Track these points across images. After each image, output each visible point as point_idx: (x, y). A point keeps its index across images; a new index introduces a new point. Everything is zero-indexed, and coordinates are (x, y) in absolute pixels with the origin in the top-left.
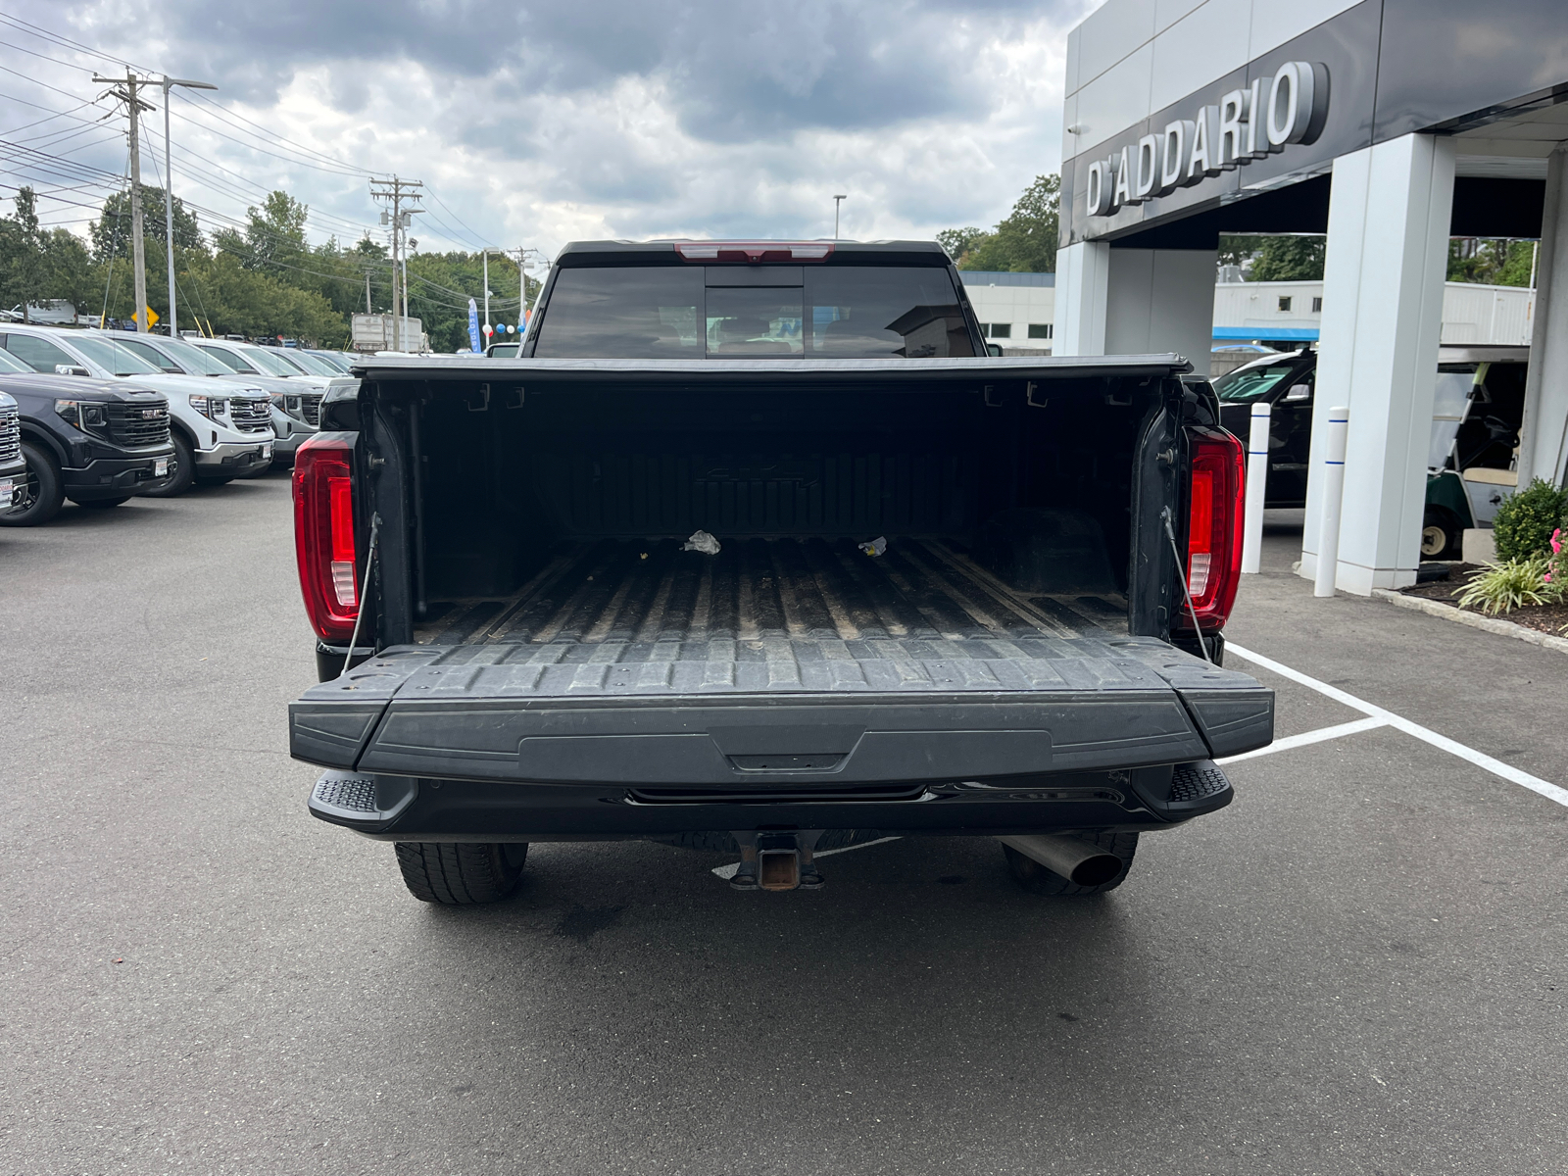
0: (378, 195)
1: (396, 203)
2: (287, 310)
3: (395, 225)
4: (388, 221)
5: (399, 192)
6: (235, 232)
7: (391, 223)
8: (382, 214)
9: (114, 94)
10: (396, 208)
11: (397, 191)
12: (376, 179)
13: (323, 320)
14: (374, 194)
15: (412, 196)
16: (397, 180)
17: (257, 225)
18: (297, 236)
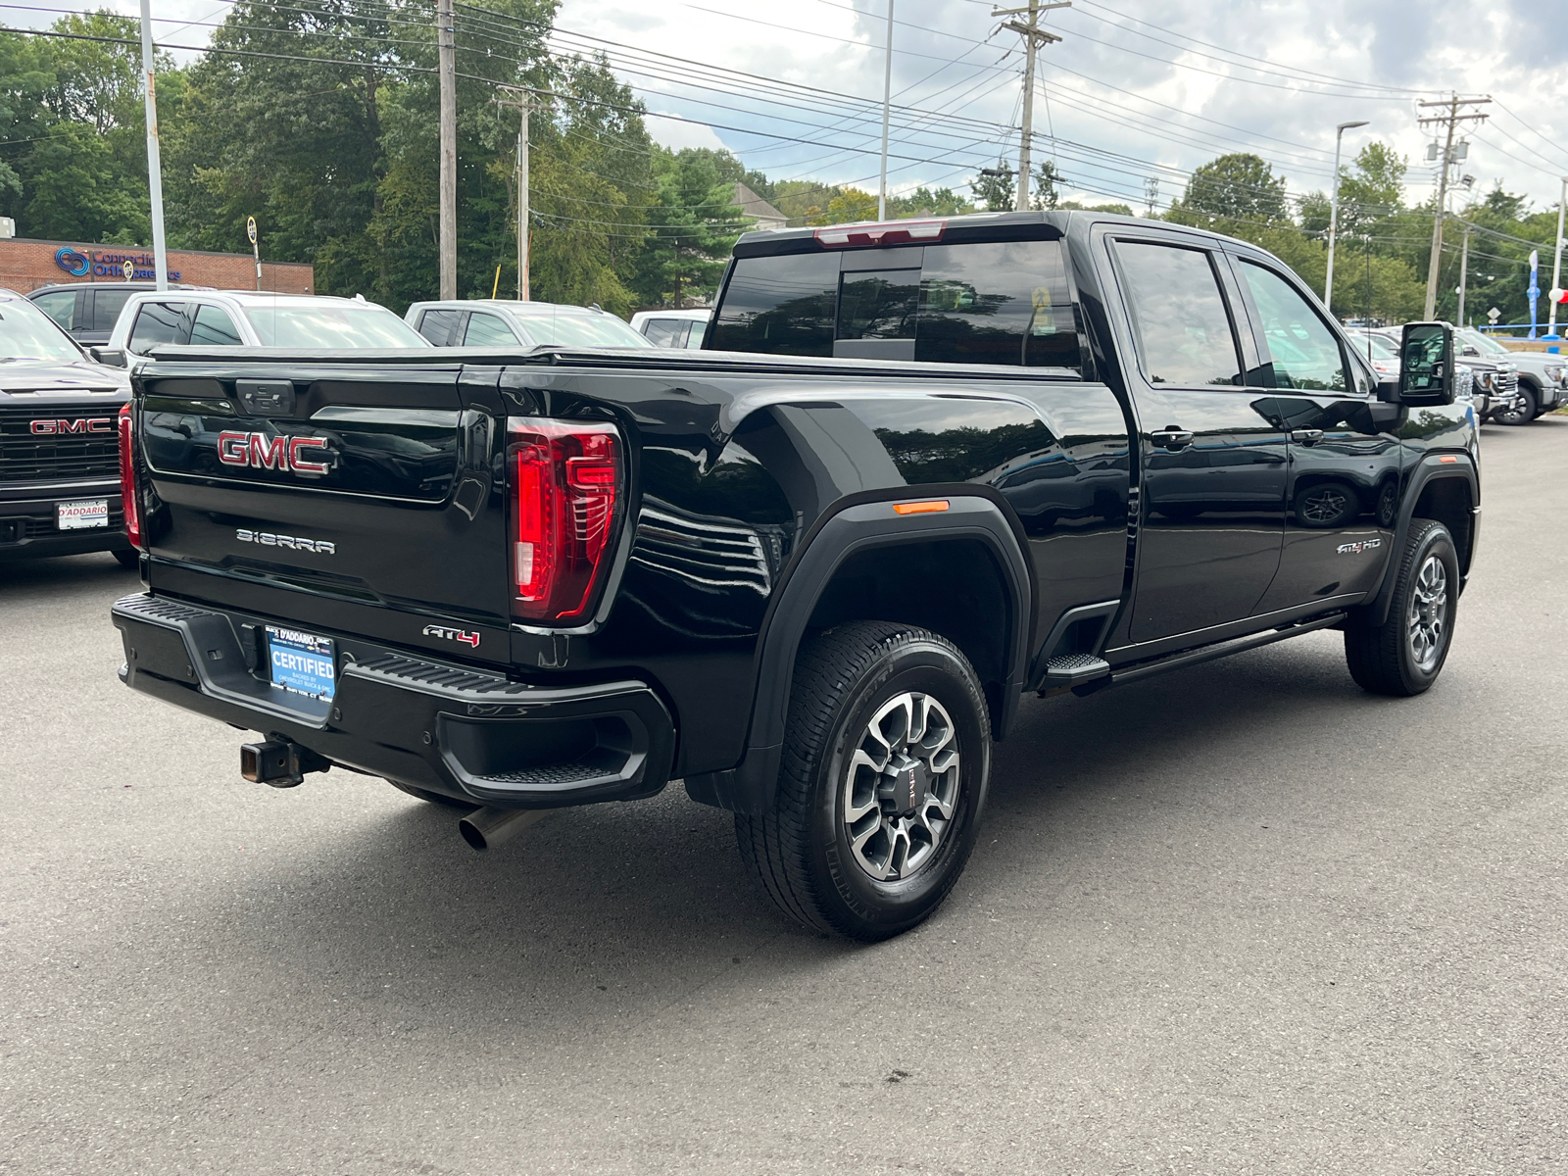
0: (1428, 121)
1: (1451, 128)
2: (1349, 283)
3: (1445, 158)
4: (1436, 154)
5: (1457, 115)
6: (1321, 197)
7: (1440, 157)
8: (1430, 146)
9: (1007, 26)
10: (1450, 136)
11: (1454, 112)
12: (1428, 101)
13: (1399, 293)
14: (1421, 121)
15: (1473, 117)
16: (1455, 98)
17: (1348, 188)
18: (1392, 195)
